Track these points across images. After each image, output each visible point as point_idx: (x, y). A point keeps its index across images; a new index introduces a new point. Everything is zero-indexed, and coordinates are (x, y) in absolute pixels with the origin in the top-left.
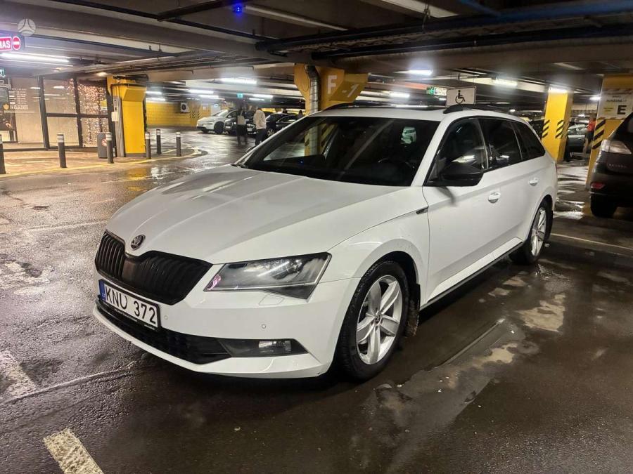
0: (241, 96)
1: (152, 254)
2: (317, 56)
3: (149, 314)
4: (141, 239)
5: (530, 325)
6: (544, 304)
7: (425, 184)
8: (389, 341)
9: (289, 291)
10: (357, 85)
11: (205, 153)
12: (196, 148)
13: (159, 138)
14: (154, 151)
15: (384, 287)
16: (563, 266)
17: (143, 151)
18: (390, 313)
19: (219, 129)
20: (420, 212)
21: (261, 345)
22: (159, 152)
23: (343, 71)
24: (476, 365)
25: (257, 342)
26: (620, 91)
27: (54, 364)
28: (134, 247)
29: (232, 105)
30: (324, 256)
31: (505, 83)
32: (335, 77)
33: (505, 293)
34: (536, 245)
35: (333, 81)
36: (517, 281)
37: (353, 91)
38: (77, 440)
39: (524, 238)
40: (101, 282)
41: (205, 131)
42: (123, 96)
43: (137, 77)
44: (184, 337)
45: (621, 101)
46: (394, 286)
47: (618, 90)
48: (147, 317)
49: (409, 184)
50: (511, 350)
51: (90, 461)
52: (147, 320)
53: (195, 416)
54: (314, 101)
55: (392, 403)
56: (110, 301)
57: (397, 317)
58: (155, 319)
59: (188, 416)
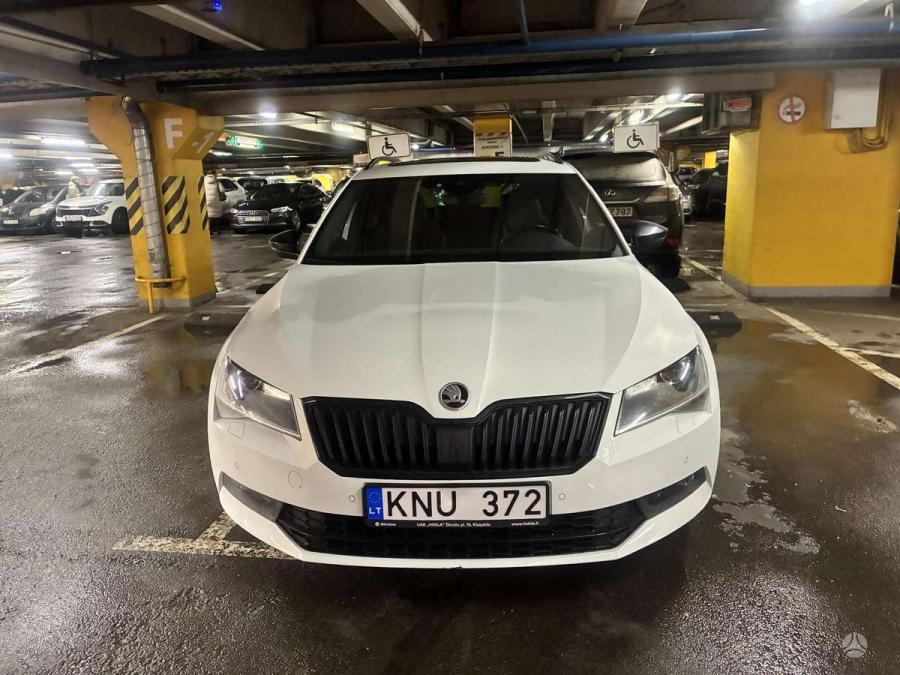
3: (524, 502)
10: (212, 134)
23: (192, 112)
26: (494, 136)
35: (175, 128)
37: (206, 142)
40: (370, 490)
45: (497, 147)
47: (491, 134)
48: (518, 510)
52: (518, 515)
54: (144, 161)
56: (400, 514)
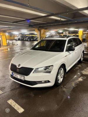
0: (23, 33)
1: (22, 67)
2: (40, 27)
3: (23, 78)
4: (20, 65)
5: (84, 73)
6: (85, 69)
7: (66, 51)
8: (62, 79)
9: (47, 72)
11: (18, 45)
12: (16, 44)
13: (9, 42)
14: (8, 44)
15: (61, 69)
16: (87, 62)
17: (6, 45)
18: (62, 74)
19: (19, 40)
20: (66, 56)
21: (42, 82)
22: (9, 45)
24: (76, 81)
25: (42, 81)
27: (4, 88)
28: (19, 66)
29: (21, 35)
30: (52, 66)
31: (72, 29)
32: (43, 30)
33: (78, 68)
34: (82, 59)
36: (80, 66)
38: (13, 101)
39: (80, 58)
40: (12, 73)
41: (16, 40)
42: (2, 35)
43: (4, 31)
44: (29, 81)
46: (62, 69)
48: (22, 78)
49: (63, 51)
50: (82, 78)
51: (17, 104)
52: (22, 79)
53: (32, 94)
55: (64, 89)
56: (14, 76)
57: (63, 74)
58: (24, 79)
59: (31, 95)
